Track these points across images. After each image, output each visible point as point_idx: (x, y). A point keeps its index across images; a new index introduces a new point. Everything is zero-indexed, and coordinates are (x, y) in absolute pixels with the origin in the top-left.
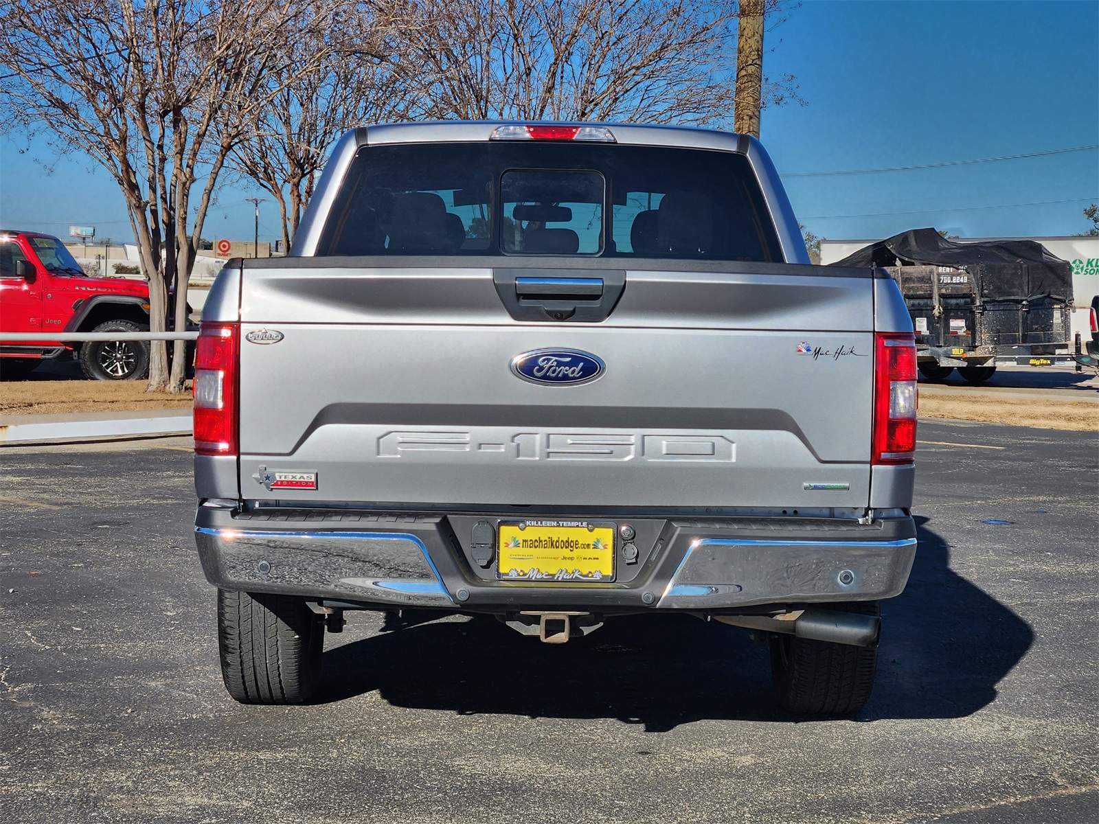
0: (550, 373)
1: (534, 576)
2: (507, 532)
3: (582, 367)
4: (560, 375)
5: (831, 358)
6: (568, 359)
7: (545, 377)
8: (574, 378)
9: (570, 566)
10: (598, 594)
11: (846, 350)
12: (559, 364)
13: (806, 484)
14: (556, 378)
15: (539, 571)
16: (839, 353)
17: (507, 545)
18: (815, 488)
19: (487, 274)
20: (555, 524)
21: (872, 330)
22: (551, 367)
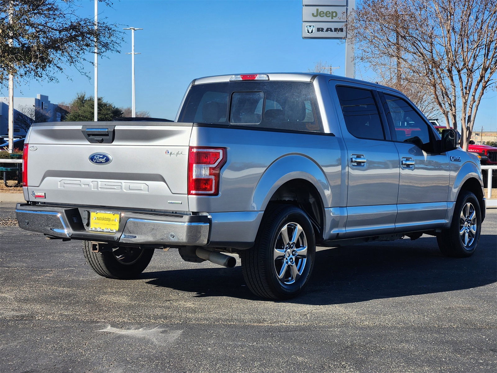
0: (97, 161)
1: (105, 230)
2: (93, 215)
3: (106, 159)
4: (100, 162)
5: (175, 156)
6: (102, 156)
7: (96, 162)
8: (103, 163)
9: (109, 227)
10: (104, 236)
11: (180, 153)
12: (100, 158)
13: (169, 201)
14: (99, 163)
15: (100, 228)
16: (177, 154)
17: (93, 219)
18: (171, 203)
19: (80, 127)
20: (104, 212)
21: (188, 145)
22: (97, 159)
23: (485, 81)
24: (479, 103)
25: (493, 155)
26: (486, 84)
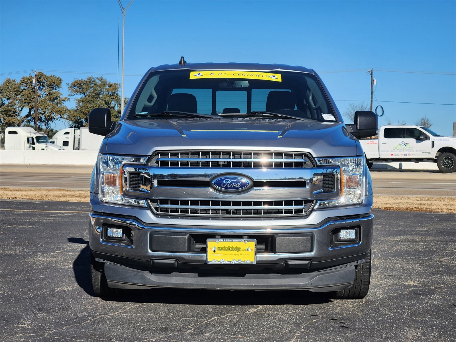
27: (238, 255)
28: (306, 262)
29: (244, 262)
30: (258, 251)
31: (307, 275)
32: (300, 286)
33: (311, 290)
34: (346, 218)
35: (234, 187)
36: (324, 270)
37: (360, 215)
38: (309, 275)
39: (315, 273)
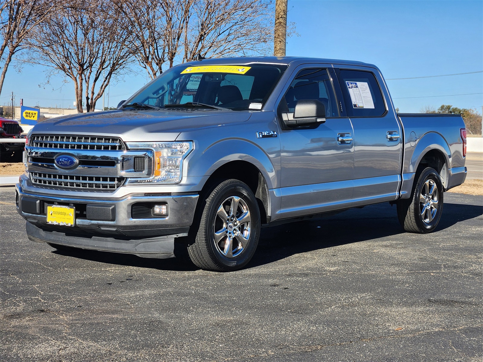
23: (13, 46)
24: (6, 70)
25: (8, 127)
26: (14, 49)
27: (65, 218)
28: (114, 229)
29: (67, 224)
30: (77, 216)
31: (134, 241)
32: (128, 251)
33: (138, 255)
34: (152, 195)
35: (66, 165)
36: (147, 239)
37: (171, 193)
38: (136, 242)
39: (140, 241)
